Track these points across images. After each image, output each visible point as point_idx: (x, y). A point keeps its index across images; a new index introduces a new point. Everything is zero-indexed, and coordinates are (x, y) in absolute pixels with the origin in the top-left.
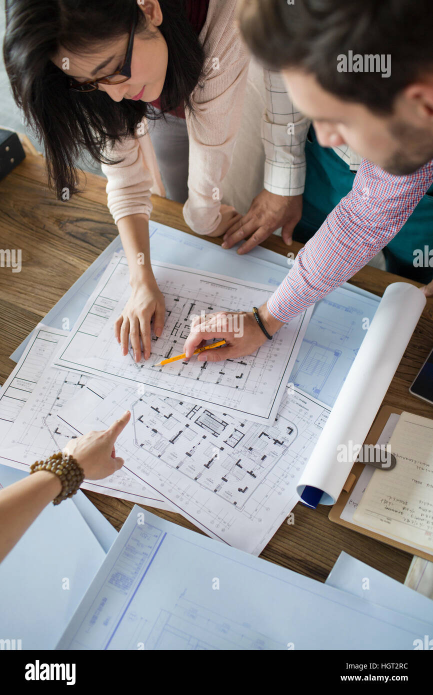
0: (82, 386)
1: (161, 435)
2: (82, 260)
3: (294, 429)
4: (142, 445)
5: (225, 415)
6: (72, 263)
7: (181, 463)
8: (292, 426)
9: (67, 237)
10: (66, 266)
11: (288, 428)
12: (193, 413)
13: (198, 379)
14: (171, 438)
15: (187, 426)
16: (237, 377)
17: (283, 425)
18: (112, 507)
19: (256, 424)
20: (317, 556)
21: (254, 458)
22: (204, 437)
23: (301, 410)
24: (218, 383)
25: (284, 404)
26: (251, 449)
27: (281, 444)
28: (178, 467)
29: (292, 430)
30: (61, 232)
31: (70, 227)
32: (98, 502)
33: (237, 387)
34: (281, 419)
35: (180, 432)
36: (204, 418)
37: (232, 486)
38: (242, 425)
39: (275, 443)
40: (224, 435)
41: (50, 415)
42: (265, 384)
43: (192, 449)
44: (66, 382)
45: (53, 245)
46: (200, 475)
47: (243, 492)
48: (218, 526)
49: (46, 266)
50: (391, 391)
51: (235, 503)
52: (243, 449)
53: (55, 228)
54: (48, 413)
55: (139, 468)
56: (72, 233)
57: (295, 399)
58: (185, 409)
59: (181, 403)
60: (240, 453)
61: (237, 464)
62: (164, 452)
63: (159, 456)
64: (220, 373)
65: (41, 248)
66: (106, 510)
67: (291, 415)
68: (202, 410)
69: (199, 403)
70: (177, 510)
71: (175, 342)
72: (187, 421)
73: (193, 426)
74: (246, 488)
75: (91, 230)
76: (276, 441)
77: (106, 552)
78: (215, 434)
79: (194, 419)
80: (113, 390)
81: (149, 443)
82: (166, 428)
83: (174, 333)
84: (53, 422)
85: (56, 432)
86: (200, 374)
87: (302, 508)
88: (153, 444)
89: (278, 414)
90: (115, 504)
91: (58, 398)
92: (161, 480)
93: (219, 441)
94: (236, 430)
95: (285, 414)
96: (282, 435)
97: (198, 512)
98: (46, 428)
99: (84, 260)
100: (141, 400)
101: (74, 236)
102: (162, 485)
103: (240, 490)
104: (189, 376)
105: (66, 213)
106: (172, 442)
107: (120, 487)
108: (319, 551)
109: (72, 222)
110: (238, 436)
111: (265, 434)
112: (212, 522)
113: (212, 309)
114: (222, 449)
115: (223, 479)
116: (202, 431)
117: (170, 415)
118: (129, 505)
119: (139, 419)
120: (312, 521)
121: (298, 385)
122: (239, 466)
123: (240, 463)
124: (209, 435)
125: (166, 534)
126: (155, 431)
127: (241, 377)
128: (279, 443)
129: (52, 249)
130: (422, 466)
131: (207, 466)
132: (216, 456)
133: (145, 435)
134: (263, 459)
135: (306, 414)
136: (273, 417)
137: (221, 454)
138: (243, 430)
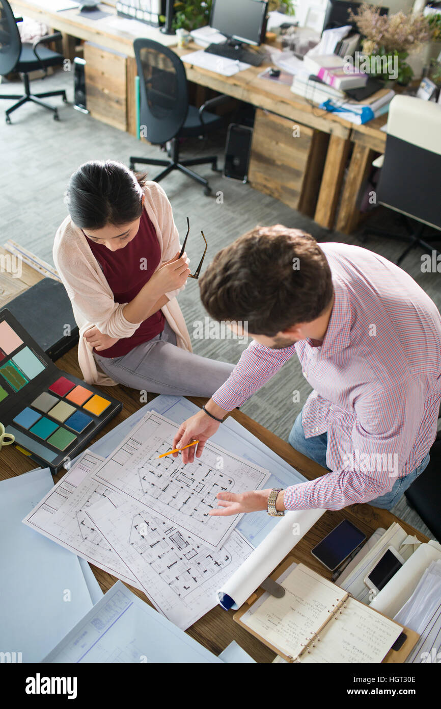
0: (105, 496)
1: (146, 540)
4: (132, 544)
5: (189, 537)
7: (154, 561)
8: (229, 556)
11: (227, 556)
12: (169, 531)
13: (179, 510)
14: (151, 544)
15: (164, 539)
16: (205, 515)
17: (223, 554)
18: (104, 578)
19: (207, 549)
20: (219, 640)
21: (199, 570)
22: (172, 549)
23: (237, 547)
24: (191, 516)
26: (199, 564)
27: (219, 565)
28: (151, 564)
29: (228, 558)
32: (96, 573)
33: (202, 522)
34: (223, 549)
35: (158, 542)
36: (175, 536)
37: (180, 584)
38: (198, 547)
39: (215, 564)
40: (186, 550)
41: (81, 511)
43: (162, 554)
44: (95, 491)
46: (163, 572)
47: (187, 589)
48: (165, 606)
50: (297, 547)
51: (179, 595)
52: (194, 562)
54: (80, 509)
55: (127, 558)
57: (236, 539)
58: (165, 528)
59: (164, 523)
60: (191, 564)
61: (187, 571)
62: (144, 552)
63: (141, 554)
64: (195, 509)
66: (99, 578)
67: (231, 548)
68: (176, 531)
69: (175, 526)
70: (143, 590)
71: (172, 481)
72: (164, 536)
73: (167, 539)
74: (189, 587)
76: (216, 563)
77: (94, 604)
78: (180, 548)
79: (169, 535)
80: (124, 503)
81: (137, 543)
82: (150, 536)
83: (172, 476)
84: (82, 517)
85: (82, 523)
86: (182, 507)
87: (220, 609)
88: (139, 545)
89: (223, 546)
90: (106, 577)
91: (88, 501)
92: (138, 569)
93: (181, 554)
94: (193, 549)
95: (227, 546)
96: (221, 560)
97: (156, 594)
98: (76, 519)
100: (140, 514)
102: (138, 572)
103: (185, 587)
104: (175, 507)
106: (152, 546)
107: (112, 567)
108: (221, 638)
110: (193, 553)
111: (211, 557)
112: (162, 603)
113: (201, 465)
114: (181, 559)
115: (177, 578)
116: (172, 545)
117: (155, 529)
118: (114, 579)
119: (135, 527)
120: (223, 619)
121: (241, 530)
122: (189, 572)
124: (176, 547)
125: (132, 603)
126: (143, 537)
127: (207, 516)
130: (300, 600)
131: (169, 567)
132: (176, 562)
133: (136, 538)
134: (205, 572)
135: (240, 550)
136: (219, 547)
137: (180, 562)
138: (198, 550)
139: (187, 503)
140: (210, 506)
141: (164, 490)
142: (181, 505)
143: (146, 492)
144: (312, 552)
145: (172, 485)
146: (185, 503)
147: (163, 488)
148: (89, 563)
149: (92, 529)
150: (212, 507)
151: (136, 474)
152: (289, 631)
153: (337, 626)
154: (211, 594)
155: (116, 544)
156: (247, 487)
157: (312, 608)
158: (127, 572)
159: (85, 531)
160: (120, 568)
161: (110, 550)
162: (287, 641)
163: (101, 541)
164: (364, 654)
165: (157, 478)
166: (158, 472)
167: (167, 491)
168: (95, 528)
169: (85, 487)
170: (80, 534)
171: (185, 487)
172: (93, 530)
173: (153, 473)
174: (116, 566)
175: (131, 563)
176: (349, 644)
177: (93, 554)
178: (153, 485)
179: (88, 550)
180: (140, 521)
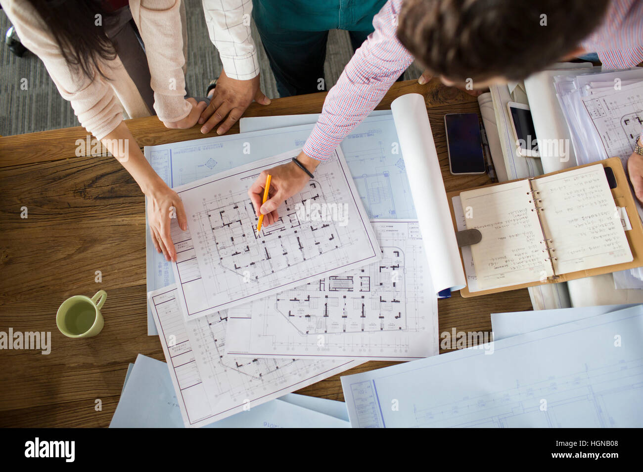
0: (226, 319)
1: (314, 316)
2: (131, 216)
3: (399, 251)
4: (307, 332)
6: (125, 223)
7: (344, 326)
8: (397, 250)
9: (98, 202)
10: (122, 229)
11: (394, 252)
12: (322, 285)
13: (305, 259)
14: (323, 314)
16: (331, 239)
17: (389, 252)
18: (322, 388)
19: (372, 265)
21: (388, 289)
23: (393, 234)
24: (321, 253)
25: (378, 237)
26: (381, 284)
27: (398, 267)
28: (344, 331)
29: (398, 252)
30: (88, 201)
31: (93, 191)
32: (309, 393)
33: (337, 247)
34: (385, 250)
35: (326, 305)
36: (333, 283)
37: (389, 319)
38: (363, 271)
39: (394, 269)
40: (356, 286)
41: (221, 357)
42: (353, 231)
43: (343, 311)
44: (210, 324)
45: (92, 217)
46: (363, 325)
47: (400, 317)
48: (401, 351)
49: (105, 240)
51: (400, 328)
52: (376, 288)
53: (80, 200)
54: (218, 356)
56: (100, 196)
57: (383, 228)
58: (315, 286)
59: (309, 285)
60: (376, 292)
61: (381, 301)
62: (326, 327)
63: (326, 332)
64: (316, 244)
65: (84, 226)
66: (320, 393)
67: (390, 242)
68: (327, 279)
69: (321, 277)
70: (367, 360)
71: (264, 242)
72: (323, 294)
73: (331, 294)
74: (400, 313)
75: (114, 183)
76: (394, 267)
77: (348, 421)
78: (350, 290)
79: (327, 289)
80: (251, 306)
81: (310, 328)
82: (314, 308)
83: (257, 236)
84: (230, 361)
85: (238, 366)
86: (303, 255)
87: (442, 301)
88: (315, 326)
89: (380, 247)
90: (323, 385)
91: (216, 341)
92: (340, 347)
93: (357, 293)
94: (361, 277)
95: (384, 244)
97: (381, 351)
98: (228, 369)
99: (133, 214)
101: (104, 198)
103: (397, 317)
104: (298, 262)
105: (77, 181)
106: (326, 316)
107: (318, 371)
109: (90, 186)
110: (365, 281)
111: (383, 267)
112: (395, 351)
114: (363, 297)
115: (380, 317)
116: (340, 294)
117: (309, 297)
118: (335, 379)
119: (290, 315)
120: (454, 306)
121: (377, 216)
122: (383, 301)
123: (382, 299)
124: (346, 293)
125: (373, 381)
126: (308, 316)
127: (333, 238)
128: (396, 267)
129: (93, 222)
130: (498, 225)
131: (363, 316)
132: (363, 305)
133: (304, 324)
134: (394, 286)
135: (398, 234)
136: (378, 251)
137: (365, 301)
138: (365, 274)
139: (303, 245)
140: (324, 226)
141: (269, 258)
142: (301, 253)
143: (257, 278)
144: (453, 172)
145: (268, 245)
146: (301, 248)
147: (265, 257)
148: (293, 393)
149: (253, 361)
151: (225, 272)
152: (522, 260)
153: (551, 216)
154: (422, 298)
155: (293, 349)
156: (332, 174)
157: (516, 222)
158: (333, 361)
159: (252, 369)
160: (323, 366)
161: (294, 360)
162: (531, 269)
163: (276, 362)
164: (596, 216)
165: (248, 254)
166: (241, 248)
167: (271, 255)
168: (256, 357)
169: (195, 330)
170: (251, 378)
171: (282, 233)
172: (255, 360)
173: (237, 253)
174: (318, 368)
176: (576, 220)
177: (285, 381)
178: (253, 264)
179: (276, 384)
180: (286, 306)
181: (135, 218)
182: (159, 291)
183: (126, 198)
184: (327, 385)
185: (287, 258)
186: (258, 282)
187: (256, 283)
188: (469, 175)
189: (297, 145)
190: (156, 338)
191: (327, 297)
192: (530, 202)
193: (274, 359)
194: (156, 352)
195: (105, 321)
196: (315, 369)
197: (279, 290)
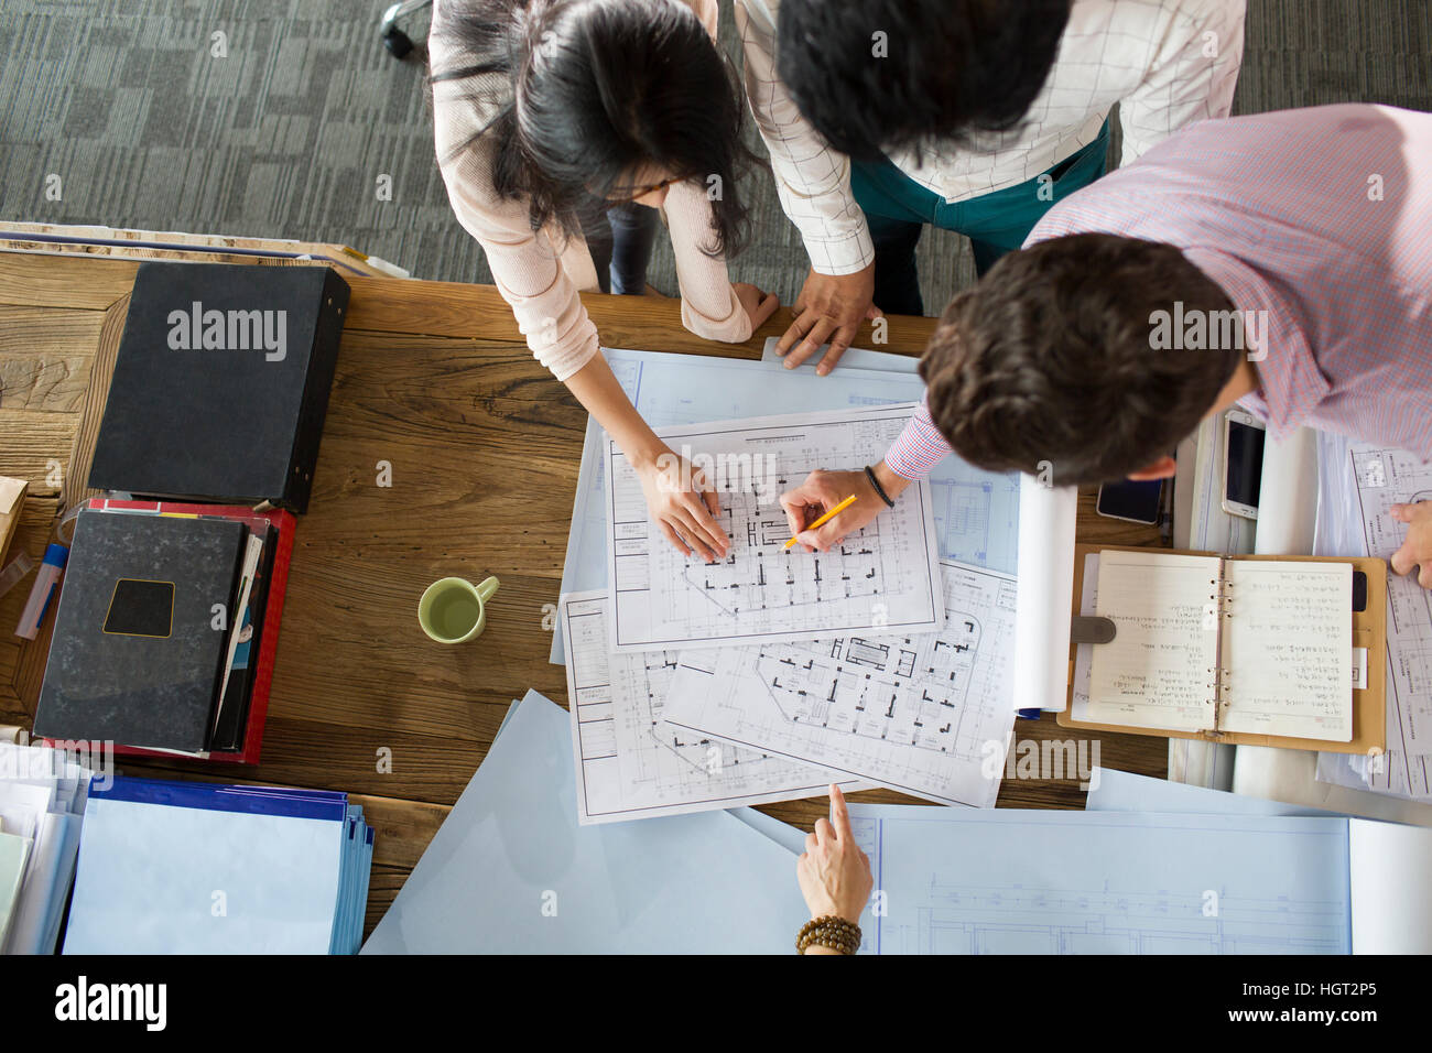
0: (674, 665)
1: (813, 695)
2: (558, 460)
3: (975, 623)
4: (796, 719)
6: (546, 469)
7: (856, 723)
8: (971, 620)
9: (510, 425)
10: (539, 479)
11: (967, 623)
12: (837, 649)
14: (827, 694)
16: (869, 576)
17: (958, 621)
19: (924, 635)
21: (941, 682)
22: (868, 677)
23: (972, 592)
24: (847, 595)
25: (947, 591)
26: (932, 670)
27: (967, 649)
28: (854, 731)
29: (972, 625)
30: (495, 419)
31: (505, 404)
32: (779, 814)
33: (875, 592)
34: (952, 615)
35: (835, 682)
36: (855, 650)
37: (930, 729)
38: (908, 641)
39: (958, 651)
40: (891, 664)
41: (654, 723)
42: (909, 572)
43: (860, 699)
44: (648, 668)
45: (496, 448)
46: (886, 730)
47: (947, 731)
48: (935, 785)
49: (510, 490)
51: (944, 749)
52: (922, 674)
53: (482, 415)
54: (650, 721)
55: (807, 750)
56: (515, 415)
57: (958, 579)
58: (825, 647)
59: (816, 643)
60: (921, 681)
61: (924, 698)
62: (828, 718)
63: (825, 725)
64: (844, 579)
65: (482, 460)
66: (791, 819)
67: (963, 605)
68: (847, 641)
69: (838, 635)
70: (880, 785)
71: (760, 554)
72: (836, 663)
73: (847, 667)
74: (949, 725)
75: (540, 398)
76: (959, 648)
78: (879, 667)
79: (844, 655)
80: (718, 655)
81: (803, 713)
82: (815, 683)
83: (752, 543)
84: (666, 733)
85: (677, 745)
86: (819, 592)
88: (810, 713)
89: (946, 609)
90: (800, 807)
91: (651, 696)
92: (841, 755)
93: (889, 675)
94: (902, 651)
95: (955, 605)
97: (905, 777)
98: (661, 745)
99: (561, 458)
100: (762, 657)
101: (521, 420)
102: (847, 761)
104: (806, 600)
105: (483, 381)
106: (831, 699)
107: (797, 784)
109: (502, 394)
110: (908, 659)
111: (941, 643)
112: (927, 783)
113: (785, 482)
114: (897, 684)
115: (916, 724)
116: (862, 669)
117: (811, 663)
119: (775, 685)
121: (954, 556)
122: (928, 699)
123: (927, 696)
124: (872, 671)
125: (881, 821)
126: (803, 693)
127: (873, 575)
128: (963, 648)
129: (499, 456)
130: (1147, 623)
131: (890, 715)
132: (894, 698)
133: (793, 704)
134: (952, 678)
135: (980, 594)
136: (940, 616)
137: (899, 692)
138: (910, 648)
139: (822, 575)
140: (864, 553)
141: (762, 583)
142: (816, 589)
143: (736, 610)
144: (1101, 511)
145: (768, 562)
146: (818, 579)
147: (756, 580)
148: (753, 807)
149: (702, 742)
150: (869, 552)
151: (688, 589)
152: (1170, 691)
153: (1239, 630)
154: (992, 709)
155: (766, 739)
157: (1179, 625)
158: (827, 772)
159: (697, 754)
160: (808, 777)
161: (765, 756)
162: (1181, 709)
163: (736, 753)
164: (1315, 650)
165: (731, 568)
167: (767, 579)
168: (708, 737)
169: (622, 671)
170: (692, 768)
171: (792, 549)
172: (705, 742)
174: (799, 776)
175: (822, 754)
176: (1280, 648)
177: (744, 786)
178: (735, 586)
179: (729, 788)
180: (773, 668)
181: (564, 466)
182: (580, 596)
183: (556, 429)
184: (807, 808)
185: (792, 590)
186: (737, 619)
187: (733, 619)
188: (1125, 522)
189: (851, 402)
190: (561, 669)
191: (839, 669)
192: (1212, 597)
193: (735, 748)
194: (557, 692)
195: (487, 621)
196: (793, 779)
197: (766, 640)
